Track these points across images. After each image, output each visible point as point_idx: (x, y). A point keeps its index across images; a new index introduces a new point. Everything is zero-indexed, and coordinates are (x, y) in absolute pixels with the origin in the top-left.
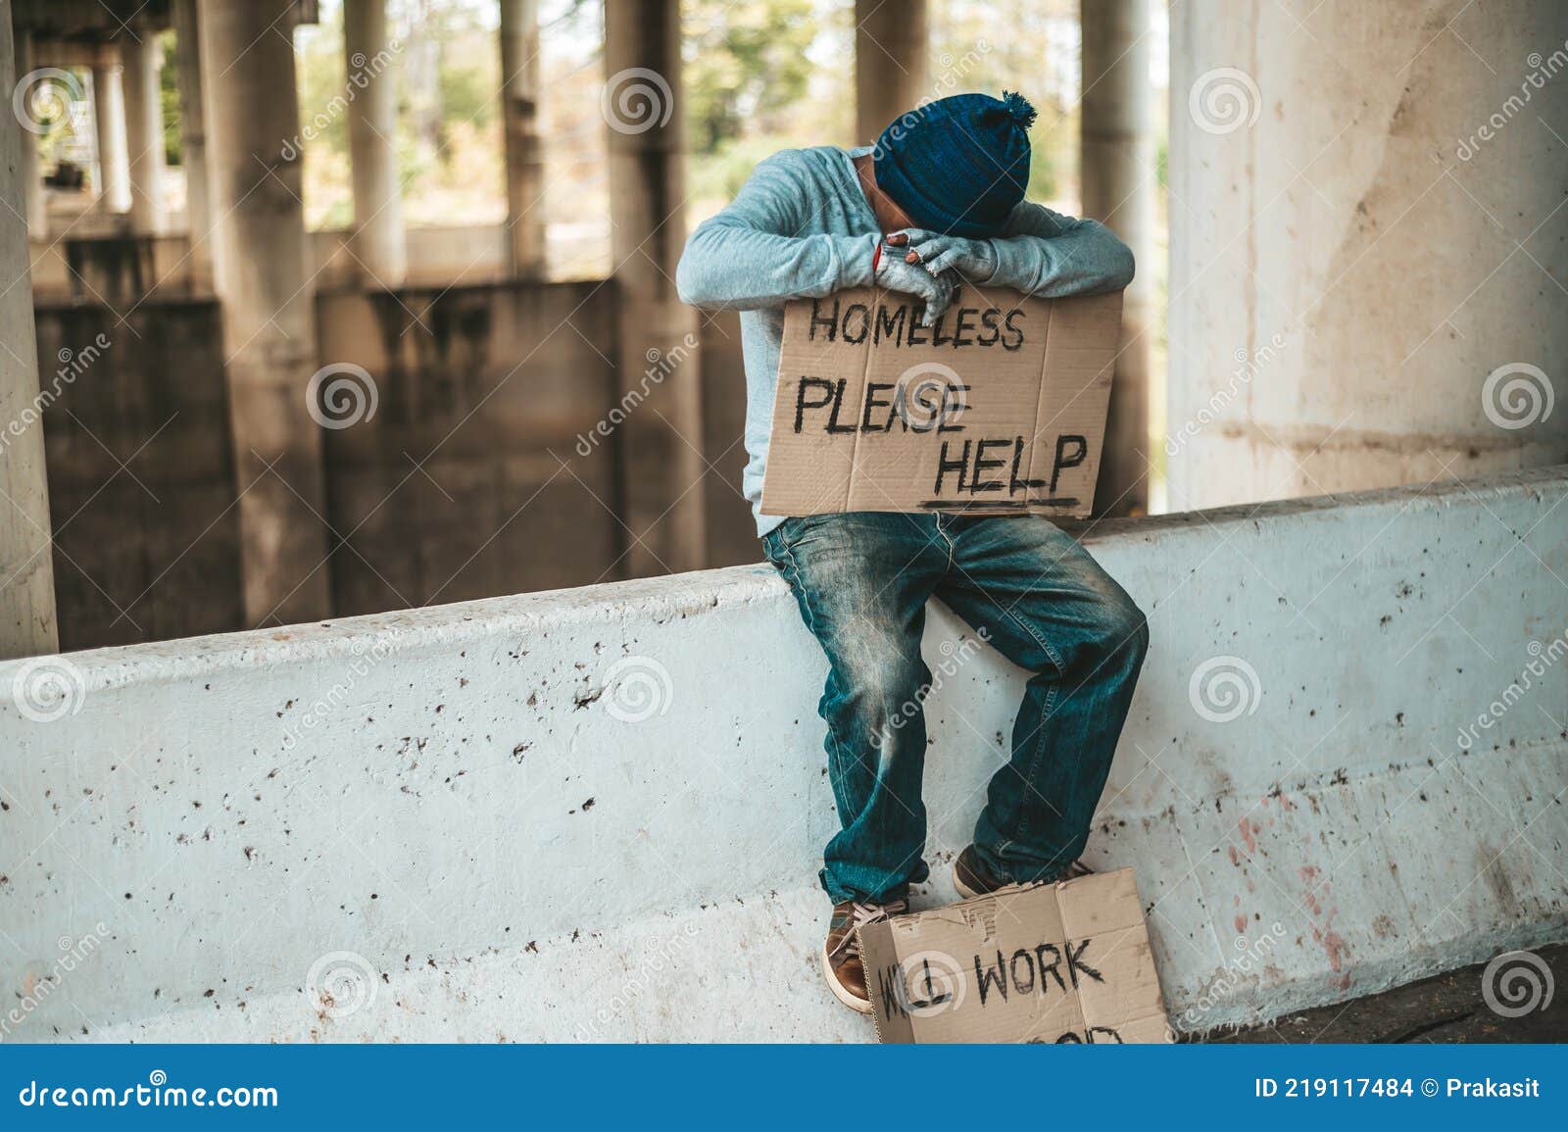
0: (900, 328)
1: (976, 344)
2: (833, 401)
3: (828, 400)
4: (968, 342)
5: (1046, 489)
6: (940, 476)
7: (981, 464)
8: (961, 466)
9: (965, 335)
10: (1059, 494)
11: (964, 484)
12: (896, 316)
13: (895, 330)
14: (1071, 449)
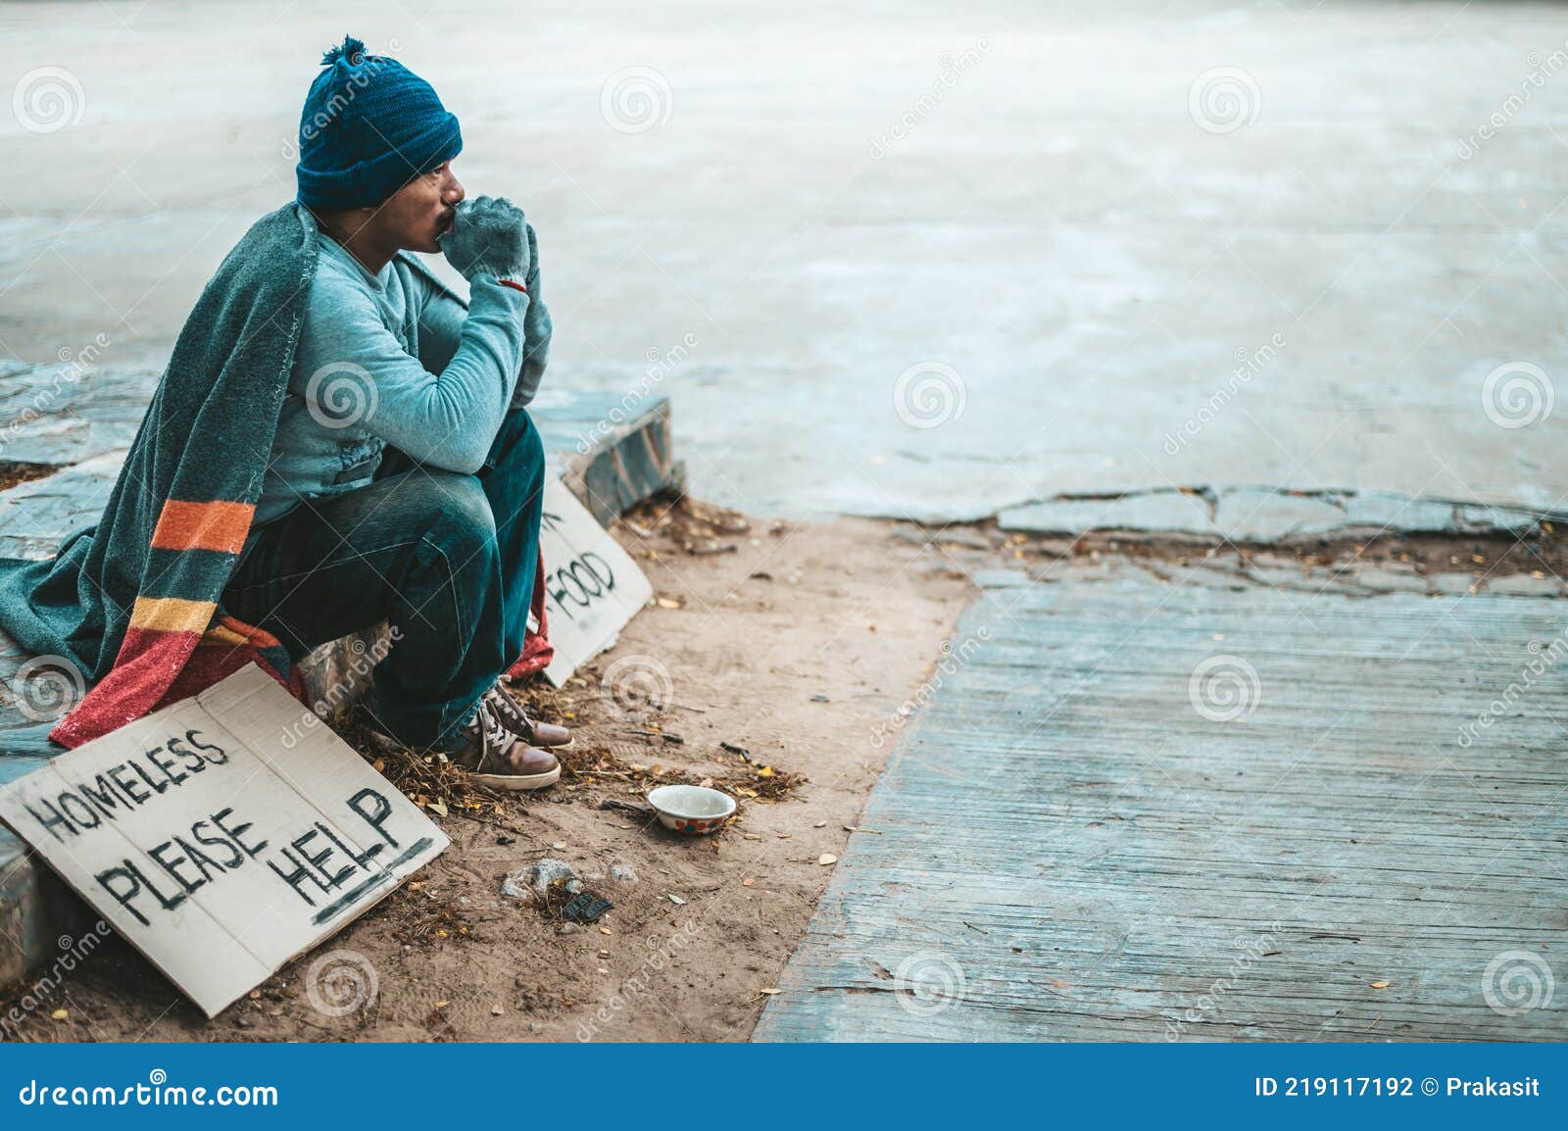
0: (117, 795)
1: (189, 773)
2: (140, 882)
3: (135, 883)
4: (183, 777)
5: (389, 847)
6: (299, 891)
9: (175, 771)
10: (406, 844)
12: (102, 788)
13: (114, 798)
14: (369, 805)
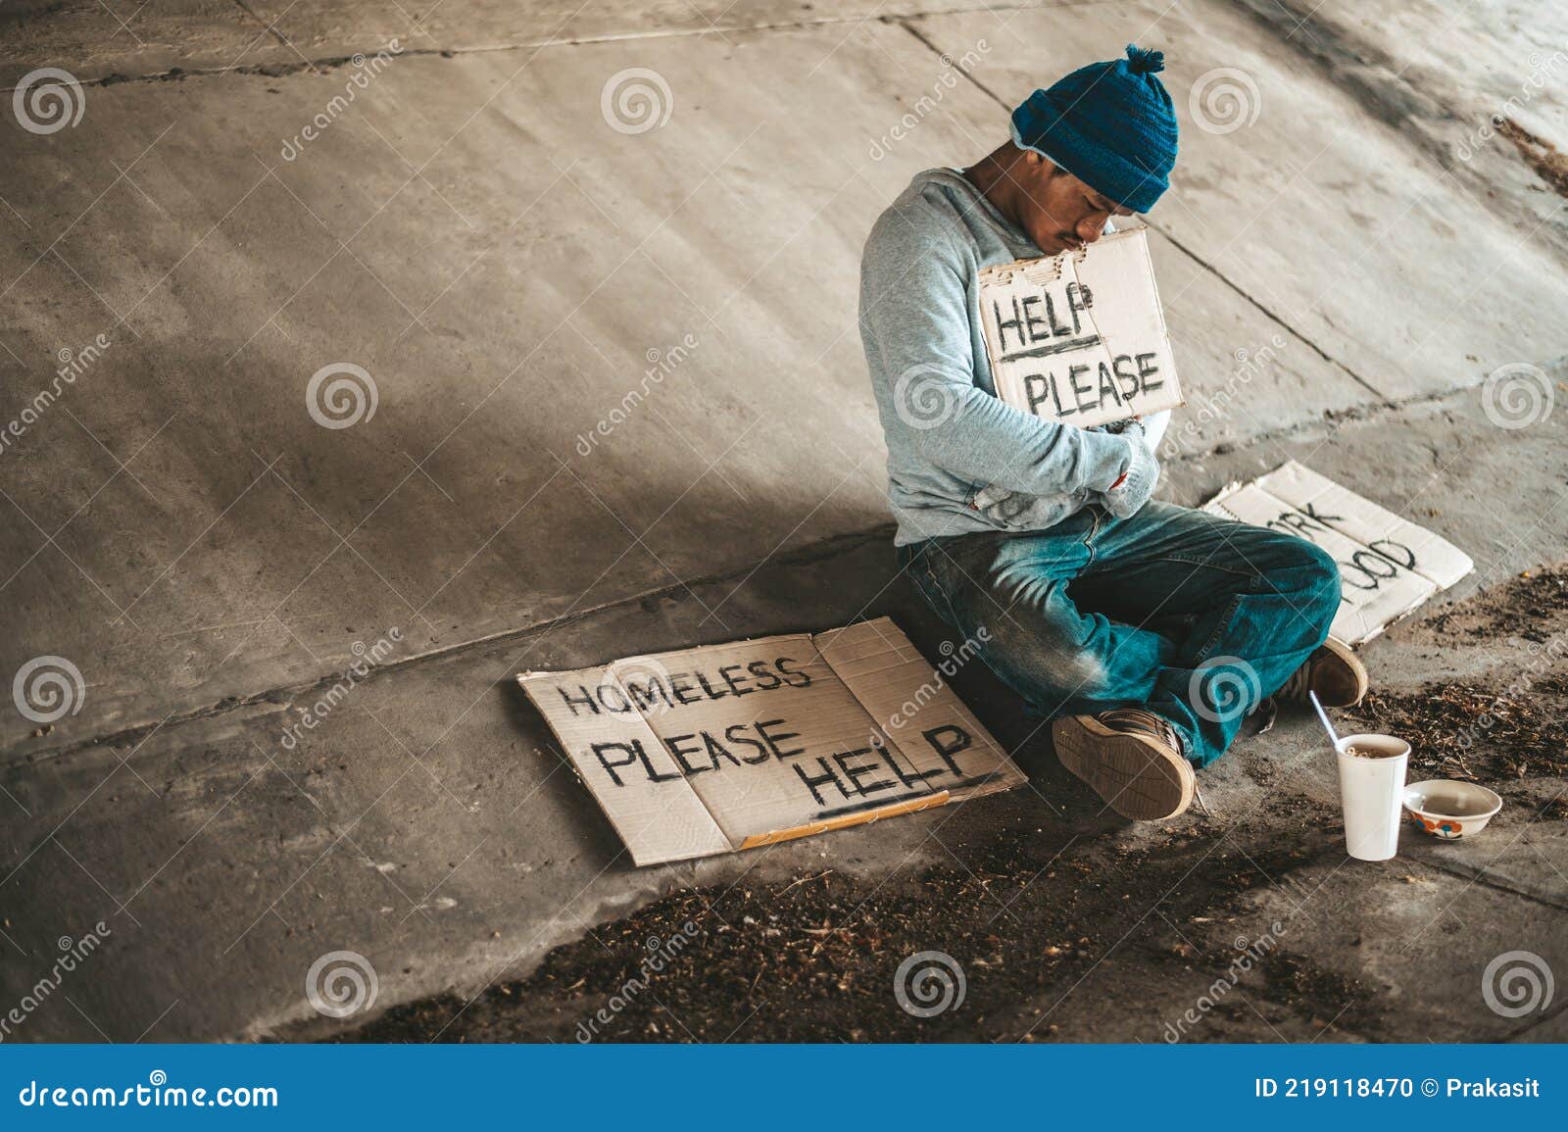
4: (748, 690)
5: (950, 773)
11: (848, 790)
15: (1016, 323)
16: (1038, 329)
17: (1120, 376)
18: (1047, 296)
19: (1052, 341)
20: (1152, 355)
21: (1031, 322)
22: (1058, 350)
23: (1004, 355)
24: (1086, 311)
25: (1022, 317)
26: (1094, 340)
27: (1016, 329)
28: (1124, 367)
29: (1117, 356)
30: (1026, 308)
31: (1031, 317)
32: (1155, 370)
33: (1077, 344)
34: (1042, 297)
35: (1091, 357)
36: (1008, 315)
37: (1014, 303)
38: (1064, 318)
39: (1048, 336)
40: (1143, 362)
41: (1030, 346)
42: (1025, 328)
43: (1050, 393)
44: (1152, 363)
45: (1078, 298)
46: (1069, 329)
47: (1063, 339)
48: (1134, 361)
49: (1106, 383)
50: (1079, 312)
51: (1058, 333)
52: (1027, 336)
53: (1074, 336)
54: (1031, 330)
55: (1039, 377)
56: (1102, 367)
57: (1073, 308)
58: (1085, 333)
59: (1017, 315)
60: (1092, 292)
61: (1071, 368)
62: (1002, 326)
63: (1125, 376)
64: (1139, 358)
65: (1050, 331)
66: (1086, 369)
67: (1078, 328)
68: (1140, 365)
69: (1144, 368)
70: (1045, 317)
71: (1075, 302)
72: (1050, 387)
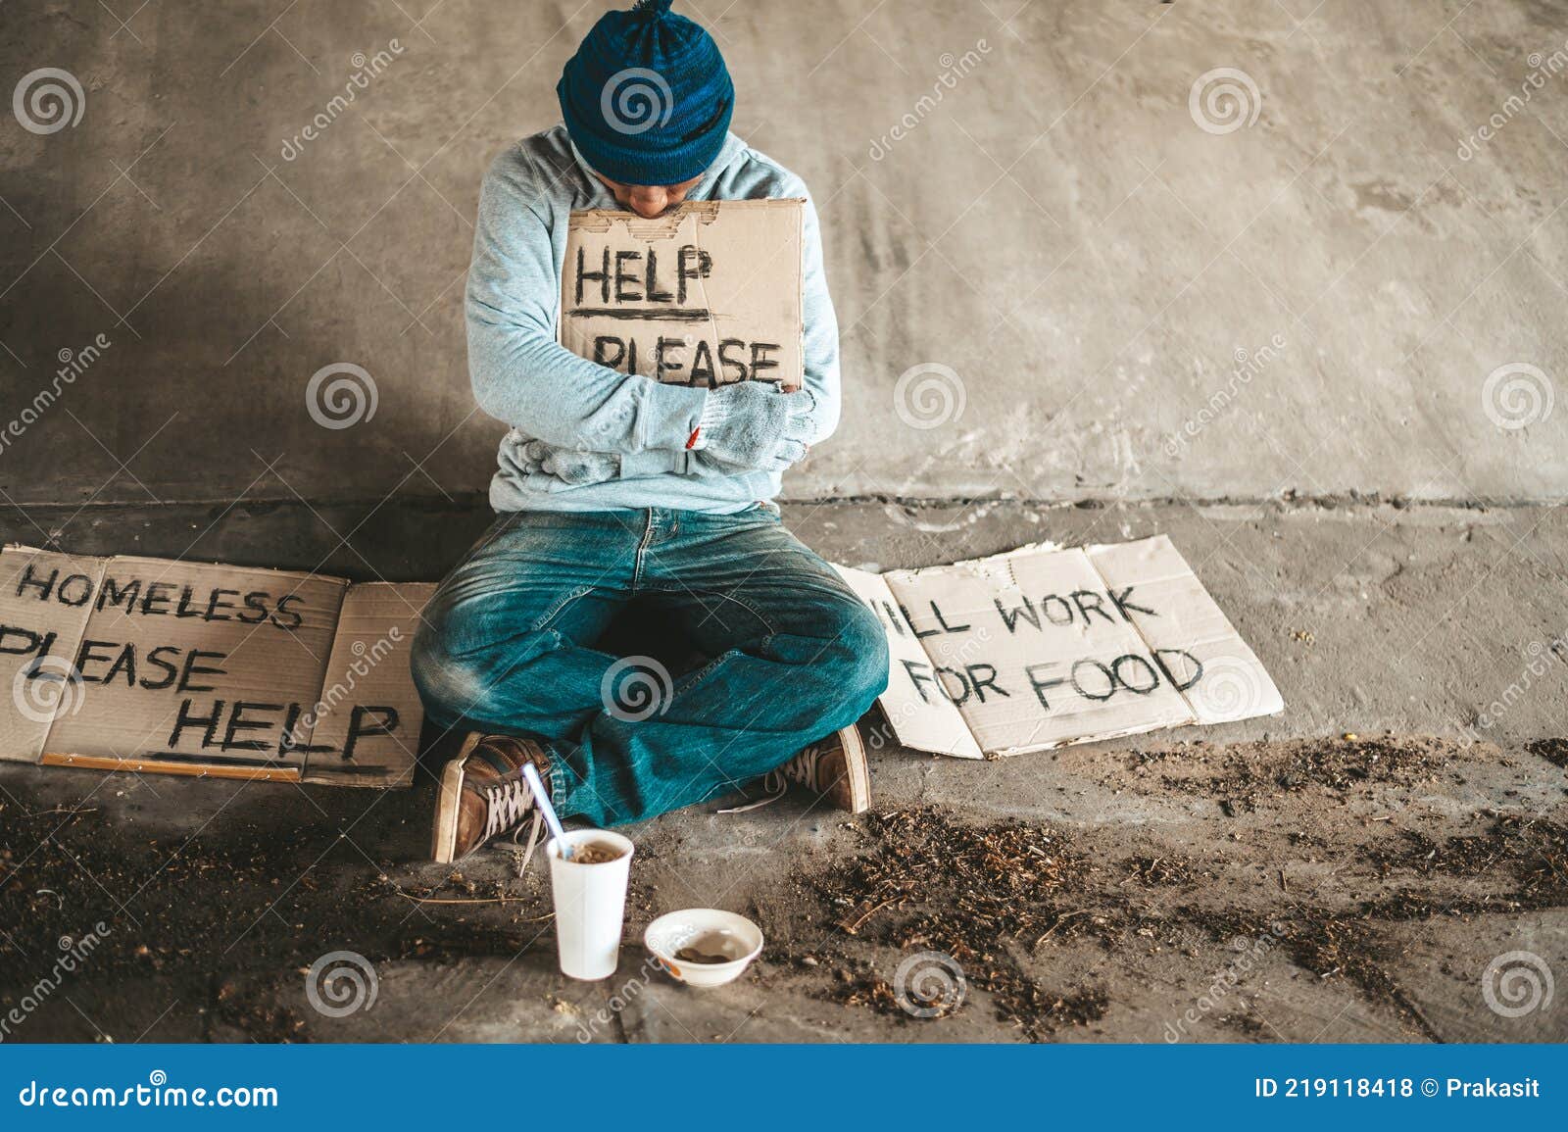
7: (234, 724)
8: (210, 724)
11: (213, 740)
15: (601, 276)
16: (627, 288)
17: (724, 361)
18: (651, 255)
19: (644, 305)
20: (774, 347)
21: (621, 279)
22: (648, 316)
23: (577, 308)
24: (700, 280)
25: (612, 271)
26: (699, 315)
27: (600, 284)
28: (732, 352)
29: (727, 337)
30: (619, 263)
31: (623, 273)
32: (773, 364)
33: (677, 315)
34: (645, 255)
35: (691, 334)
36: (593, 264)
37: (606, 254)
38: (667, 280)
39: (640, 298)
40: (760, 353)
41: (613, 304)
42: (612, 284)
43: (626, 359)
44: (770, 356)
45: (693, 264)
46: (671, 295)
47: (660, 305)
48: (748, 351)
49: (703, 365)
50: (689, 281)
51: (653, 297)
52: (613, 293)
53: (675, 304)
54: (619, 288)
55: (617, 341)
56: (703, 346)
57: (683, 274)
58: (689, 304)
59: (605, 268)
60: (713, 260)
61: (660, 339)
62: (582, 276)
63: (731, 362)
64: (755, 347)
65: (644, 293)
66: (681, 344)
67: (682, 297)
68: (755, 355)
69: (760, 358)
70: (642, 277)
71: (687, 268)
72: (627, 354)
